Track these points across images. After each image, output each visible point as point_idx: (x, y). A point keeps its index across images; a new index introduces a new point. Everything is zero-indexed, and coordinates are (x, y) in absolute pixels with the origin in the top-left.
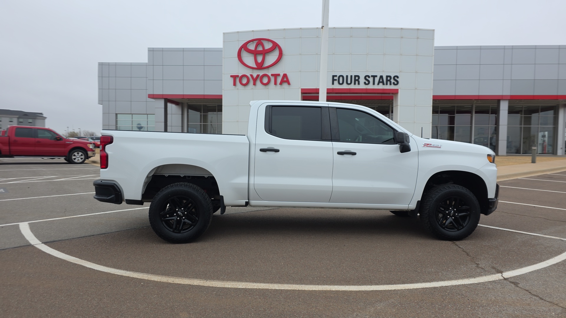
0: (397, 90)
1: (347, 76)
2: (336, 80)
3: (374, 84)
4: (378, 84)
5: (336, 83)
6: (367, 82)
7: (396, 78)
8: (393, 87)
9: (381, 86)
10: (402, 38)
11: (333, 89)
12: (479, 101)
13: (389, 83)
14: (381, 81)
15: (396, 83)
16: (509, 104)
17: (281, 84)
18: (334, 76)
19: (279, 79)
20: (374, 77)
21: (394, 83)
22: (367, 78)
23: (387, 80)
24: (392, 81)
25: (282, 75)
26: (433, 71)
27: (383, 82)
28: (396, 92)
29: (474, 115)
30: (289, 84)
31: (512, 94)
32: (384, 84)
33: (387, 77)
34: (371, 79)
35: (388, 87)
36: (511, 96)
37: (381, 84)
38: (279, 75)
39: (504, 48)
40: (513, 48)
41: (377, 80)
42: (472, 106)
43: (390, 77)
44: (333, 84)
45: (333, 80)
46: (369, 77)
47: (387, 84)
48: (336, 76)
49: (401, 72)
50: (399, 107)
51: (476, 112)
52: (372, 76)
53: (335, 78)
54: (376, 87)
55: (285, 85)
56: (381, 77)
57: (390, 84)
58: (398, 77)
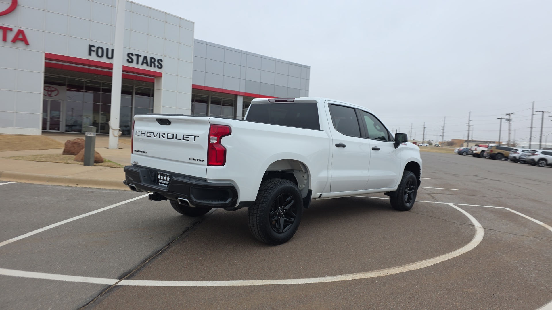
0: (161, 73)
1: (107, 49)
2: (94, 51)
3: (137, 63)
4: (142, 64)
5: (94, 54)
6: (130, 60)
7: (160, 61)
8: (156, 70)
9: (145, 67)
10: (166, 22)
11: (90, 61)
12: (218, 93)
13: (153, 65)
14: (145, 61)
15: (160, 66)
16: (244, 99)
17: (14, 41)
18: (91, 46)
19: (11, 36)
20: (138, 56)
21: (158, 66)
22: (130, 55)
23: (151, 62)
24: (156, 64)
25: (15, 30)
26: (192, 61)
27: (147, 63)
28: (159, 76)
29: (210, 105)
30: (27, 43)
31: (246, 92)
32: (148, 65)
33: (151, 58)
34: (134, 58)
35: (152, 69)
36: (245, 93)
37: (145, 65)
38: (11, 29)
39: (241, 52)
40: (247, 53)
41: (141, 59)
42: (208, 97)
43: (154, 59)
44: (90, 54)
45: (90, 51)
46: (132, 55)
47: (151, 66)
48: (94, 46)
49: (164, 56)
50: (162, 91)
51: (212, 103)
52: (136, 55)
53: (93, 48)
54: (139, 67)
55: (20, 45)
56: (145, 58)
57: (155, 67)
58: (162, 61)
